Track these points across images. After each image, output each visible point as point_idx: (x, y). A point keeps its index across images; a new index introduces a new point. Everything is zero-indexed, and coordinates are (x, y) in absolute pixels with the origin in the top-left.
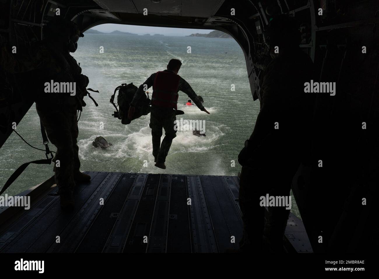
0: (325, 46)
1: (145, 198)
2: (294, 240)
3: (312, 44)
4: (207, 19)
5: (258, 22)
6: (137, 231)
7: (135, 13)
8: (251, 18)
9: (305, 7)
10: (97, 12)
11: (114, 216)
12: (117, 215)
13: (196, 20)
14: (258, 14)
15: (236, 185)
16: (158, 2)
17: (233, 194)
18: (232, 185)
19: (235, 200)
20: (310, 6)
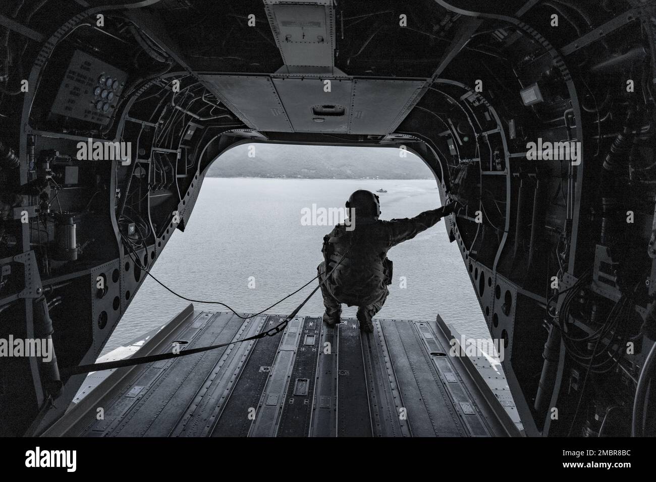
0: (535, 175)
1: (303, 349)
2: (512, 408)
3: (507, 172)
4: (383, 136)
5: (451, 140)
6: (297, 388)
7: (291, 132)
8: (441, 135)
9: (496, 131)
10: (241, 132)
11: (264, 371)
12: (268, 369)
13: (369, 137)
14: (449, 132)
15: (434, 334)
16: (323, 121)
17: (428, 346)
18: (428, 333)
19: (431, 354)
20: (500, 130)
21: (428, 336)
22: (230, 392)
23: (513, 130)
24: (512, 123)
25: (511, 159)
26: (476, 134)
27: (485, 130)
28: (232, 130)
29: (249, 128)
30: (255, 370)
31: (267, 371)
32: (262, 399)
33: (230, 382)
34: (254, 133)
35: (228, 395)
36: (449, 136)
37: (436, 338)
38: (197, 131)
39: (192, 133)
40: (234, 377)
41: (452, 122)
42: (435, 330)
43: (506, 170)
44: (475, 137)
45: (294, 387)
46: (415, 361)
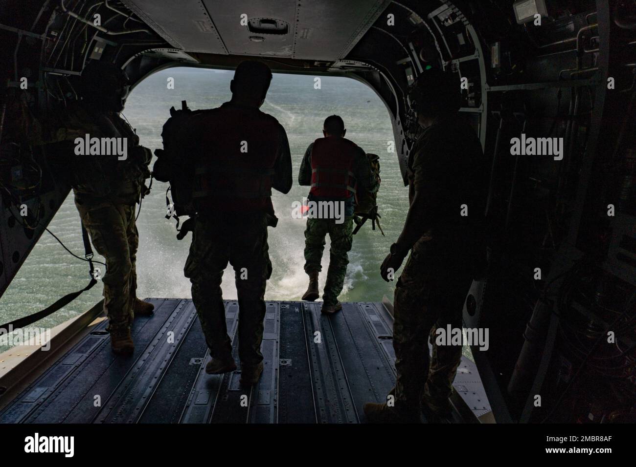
2: (466, 394)
3: (483, 109)
4: (332, 63)
5: (410, 70)
6: (232, 382)
7: (224, 54)
8: (399, 62)
9: (472, 57)
10: (165, 51)
11: (195, 363)
12: (200, 361)
13: (316, 64)
14: (409, 59)
15: (380, 316)
16: (260, 41)
17: (375, 329)
18: (374, 316)
19: (379, 337)
20: (479, 56)
21: (374, 318)
22: (153, 390)
23: (497, 56)
24: (496, 47)
25: (489, 94)
26: (443, 62)
27: (457, 57)
28: (153, 50)
29: (174, 48)
30: (184, 362)
31: (199, 363)
32: (190, 396)
33: (154, 378)
34: (181, 55)
35: (151, 393)
36: (408, 65)
37: (384, 320)
38: (107, 49)
39: (101, 51)
40: (159, 371)
41: (414, 47)
42: (382, 312)
43: (481, 106)
44: (442, 65)
45: (228, 381)
46: (362, 346)
